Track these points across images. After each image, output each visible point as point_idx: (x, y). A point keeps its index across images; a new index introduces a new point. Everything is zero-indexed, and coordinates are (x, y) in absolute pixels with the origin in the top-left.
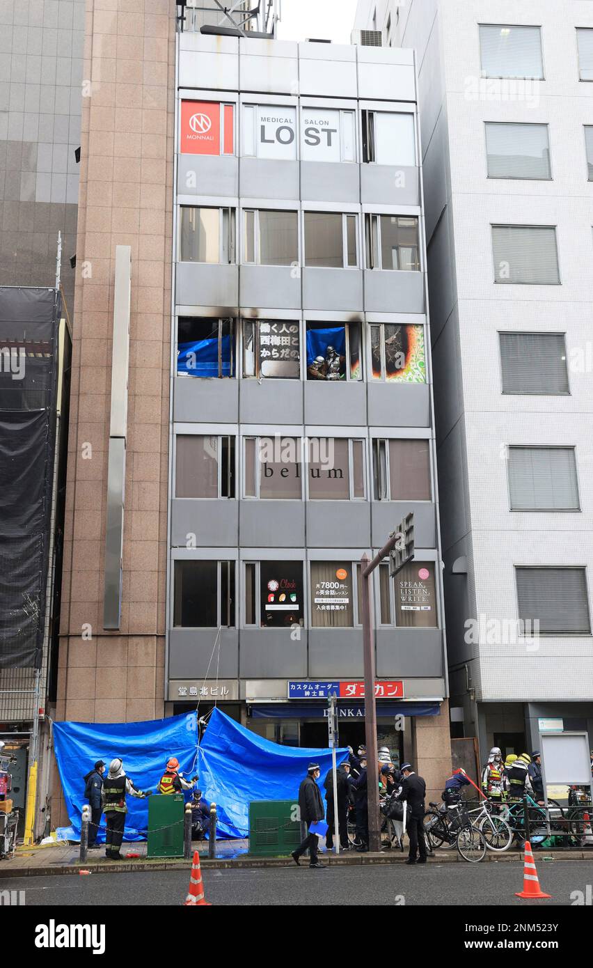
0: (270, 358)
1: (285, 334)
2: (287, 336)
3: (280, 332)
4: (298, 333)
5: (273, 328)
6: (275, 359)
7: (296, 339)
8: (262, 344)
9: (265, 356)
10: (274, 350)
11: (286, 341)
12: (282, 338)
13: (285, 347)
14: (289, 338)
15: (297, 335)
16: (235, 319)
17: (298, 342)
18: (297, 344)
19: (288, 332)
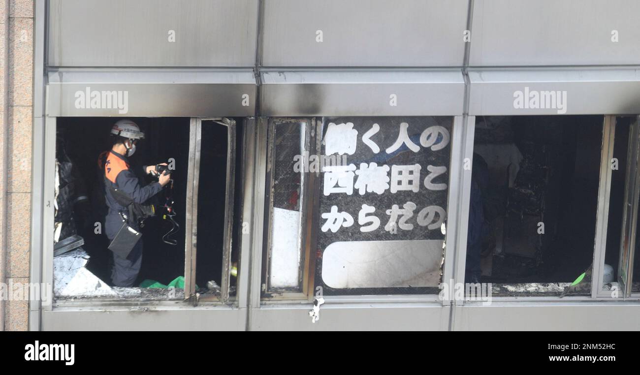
0: (351, 234)
1: (404, 157)
2: (411, 162)
3: (389, 151)
4: (447, 150)
5: (366, 139)
6: (368, 237)
7: (440, 170)
8: (326, 193)
9: (335, 229)
10: (367, 208)
11: (405, 178)
12: (396, 168)
13: (401, 198)
14: (417, 168)
15: (443, 157)
16: (241, 122)
17: (444, 178)
18: (440, 187)
19: (415, 149)
